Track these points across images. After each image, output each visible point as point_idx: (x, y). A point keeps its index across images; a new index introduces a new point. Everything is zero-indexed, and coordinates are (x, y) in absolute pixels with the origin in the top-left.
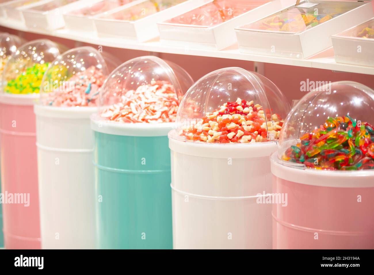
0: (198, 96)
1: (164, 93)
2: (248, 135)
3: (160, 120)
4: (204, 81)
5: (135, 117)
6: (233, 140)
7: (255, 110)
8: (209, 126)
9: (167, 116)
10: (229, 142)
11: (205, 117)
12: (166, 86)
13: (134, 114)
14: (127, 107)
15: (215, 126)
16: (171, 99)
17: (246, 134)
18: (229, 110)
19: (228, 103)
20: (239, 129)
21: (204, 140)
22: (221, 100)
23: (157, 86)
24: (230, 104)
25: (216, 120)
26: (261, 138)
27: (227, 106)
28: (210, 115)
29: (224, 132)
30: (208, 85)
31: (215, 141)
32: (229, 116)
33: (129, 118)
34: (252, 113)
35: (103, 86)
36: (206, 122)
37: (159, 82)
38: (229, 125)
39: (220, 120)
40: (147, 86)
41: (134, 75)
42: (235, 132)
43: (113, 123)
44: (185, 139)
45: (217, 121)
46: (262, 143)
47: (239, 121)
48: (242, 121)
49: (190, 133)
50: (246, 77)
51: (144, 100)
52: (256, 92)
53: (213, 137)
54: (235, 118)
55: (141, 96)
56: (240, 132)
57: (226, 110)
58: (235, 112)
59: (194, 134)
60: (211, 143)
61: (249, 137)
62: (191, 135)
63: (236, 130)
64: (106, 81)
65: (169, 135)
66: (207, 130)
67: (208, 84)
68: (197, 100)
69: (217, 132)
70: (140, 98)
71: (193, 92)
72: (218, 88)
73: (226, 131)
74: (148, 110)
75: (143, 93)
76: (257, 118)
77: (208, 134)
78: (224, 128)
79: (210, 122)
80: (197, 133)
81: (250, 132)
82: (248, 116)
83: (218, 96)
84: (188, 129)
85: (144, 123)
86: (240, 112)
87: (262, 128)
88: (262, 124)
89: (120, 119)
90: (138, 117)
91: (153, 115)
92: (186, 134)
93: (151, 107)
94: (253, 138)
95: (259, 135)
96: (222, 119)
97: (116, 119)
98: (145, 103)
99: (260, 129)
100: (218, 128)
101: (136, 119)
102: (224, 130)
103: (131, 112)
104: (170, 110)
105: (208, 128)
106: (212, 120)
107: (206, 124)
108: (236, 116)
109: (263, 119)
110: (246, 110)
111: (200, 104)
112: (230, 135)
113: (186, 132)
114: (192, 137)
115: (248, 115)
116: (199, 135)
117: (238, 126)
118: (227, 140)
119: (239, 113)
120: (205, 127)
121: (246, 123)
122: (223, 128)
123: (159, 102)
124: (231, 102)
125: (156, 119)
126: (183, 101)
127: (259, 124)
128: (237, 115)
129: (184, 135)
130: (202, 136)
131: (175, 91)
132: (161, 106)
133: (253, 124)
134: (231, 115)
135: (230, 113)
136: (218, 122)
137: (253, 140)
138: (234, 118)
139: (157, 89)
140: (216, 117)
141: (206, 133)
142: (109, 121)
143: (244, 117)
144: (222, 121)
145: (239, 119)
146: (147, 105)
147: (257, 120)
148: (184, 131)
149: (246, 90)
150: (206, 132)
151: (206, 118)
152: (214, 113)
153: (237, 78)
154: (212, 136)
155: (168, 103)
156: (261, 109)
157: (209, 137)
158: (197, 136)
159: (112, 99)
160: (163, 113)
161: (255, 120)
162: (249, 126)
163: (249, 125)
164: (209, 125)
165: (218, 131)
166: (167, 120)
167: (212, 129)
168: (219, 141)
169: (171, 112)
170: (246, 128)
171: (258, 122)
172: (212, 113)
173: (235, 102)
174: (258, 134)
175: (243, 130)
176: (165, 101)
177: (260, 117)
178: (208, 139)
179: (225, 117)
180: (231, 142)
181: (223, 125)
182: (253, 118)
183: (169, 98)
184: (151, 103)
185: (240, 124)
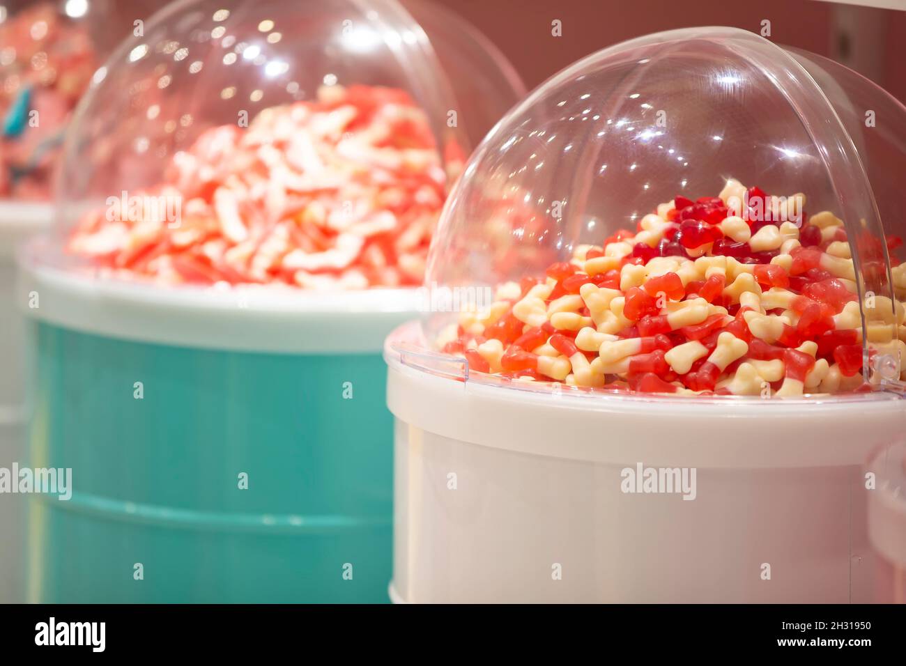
0: (537, 161)
1: (381, 144)
2: (766, 357)
3: (356, 278)
4: (571, 90)
5: (235, 257)
6: (695, 380)
7: (810, 238)
8: (582, 310)
9: (392, 258)
10: (672, 390)
11: (564, 268)
12: (391, 112)
13: (231, 245)
14: (197, 206)
15: (610, 309)
16: (409, 179)
17: (760, 351)
18: (679, 235)
19: (681, 204)
20: (727, 329)
21: (555, 377)
22: (646, 187)
23: (346, 114)
24: (690, 209)
25: (616, 284)
26: (834, 373)
27: (674, 217)
28: (591, 255)
29: (652, 339)
30: (586, 112)
31: (608, 381)
32: (679, 264)
33: (204, 261)
34: (792, 253)
35: (85, 103)
36: (567, 288)
37: (361, 92)
38: (675, 308)
39: (638, 280)
40: (299, 111)
41: (239, 57)
42: (704, 344)
43: (125, 285)
44: (461, 364)
45: (619, 289)
46: (834, 399)
47: (730, 289)
48: (743, 288)
49: (488, 339)
50: (773, 79)
51: (281, 178)
52: (814, 151)
53: (597, 361)
54: (708, 275)
55: (269, 155)
56: (728, 343)
57: (670, 234)
58: (710, 245)
59: (509, 346)
60: (587, 390)
61: (773, 368)
62: (493, 348)
63: (708, 333)
64: (100, 75)
65: (390, 348)
66: (567, 327)
67: (586, 104)
68: (528, 182)
69: (616, 338)
70: (262, 169)
71: (513, 140)
72: (631, 129)
73: (661, 338)
74: (299, 225)
75: (281, 146)
76: (814, 279)
77: (573, 348)
78: (655, 319)
79: (587, 288)
80: (520, 340)
81: (778, 344)
82: (776, 266)
83: (631, 165)
84: (485, 322)
85: (279, 287)
86: (734, 246)
87: (837, 328)
88: (838, 309)
89: (163, 263)
90: (249, 261)
91: (320, 248)
92: (472, 345)
93: (315, 211)
94: (791, 372)
95: (822, 363)
96: (647, 279)
97: (141, 265)
98: (290, 192)
99: (829, 332)
100: (625, 321)
101: (240, 268)
102: (653, 330)
103: (215, 235)
104: (404, 228)
105: (574, 316)
106: (600, 279)
107: (568, 300)
108: (716, 265)
109: (849, 285)
110: (767, 236)
111: (541, 201)
112: (681, 356)
113: (470, 336)
114: (499, 359)
115: (775, 261)
116: (530, 351)
117: (721, 315)
118: (664, 378)
119: (727, 252)
120: (561, 313)
121: (761, 300)
122: (646, 320)
123: (352, 189)
124: (693, 199)
125: (336, 272)
126: (465, 184)
127: (823, 305)
128: (721, 258)
129: (459, 347)
130: (546, 355)
131: (431, 140)
132: (363, 207)
133: (795, 307)
134: (693, 259)
135: (688, 250)
136: (624, 293)
137: (788, 384)
138: (703, 274)
139: (351, 127)
140: (619, 267)
141: (567, 342)
142: (106, 273)
143: (755, 272)
144: (642, 288)
145: (730, 278)
146: (295, 203)
147: (816, 286)
148: (461, 331)
149: (769, 142)
150: (565, 338)
151: (571, 270)
152: (611, 247)
153: (729, 80)
154: (591, 355)
155: (394, 197)
156: (839, 237)
157: (579, 361)
158: (523, 355)
159: (129, 168)
160: (370, 241)
161: (807, 286)
162: (774, 317)
163: (777, 311)
164: (580, 305)
165: (622, 334)
166: (390, 275)
167: (594, 326)
168: (626, 384)
169: (411, 237)
170: (756, 321)
171: (822, 296)
172: (599, 249)
173: (717, 196)
174: (819, 355)
175: (743, 332)
176: (384, 188)
177: (833, 275)
178: (571, 372)
179: (660, 267)
180: (682, 391)
181: (646, 307)
182: (796, 280)
183: (402, 174)
184: (315, 194)
185: (733, 302)
